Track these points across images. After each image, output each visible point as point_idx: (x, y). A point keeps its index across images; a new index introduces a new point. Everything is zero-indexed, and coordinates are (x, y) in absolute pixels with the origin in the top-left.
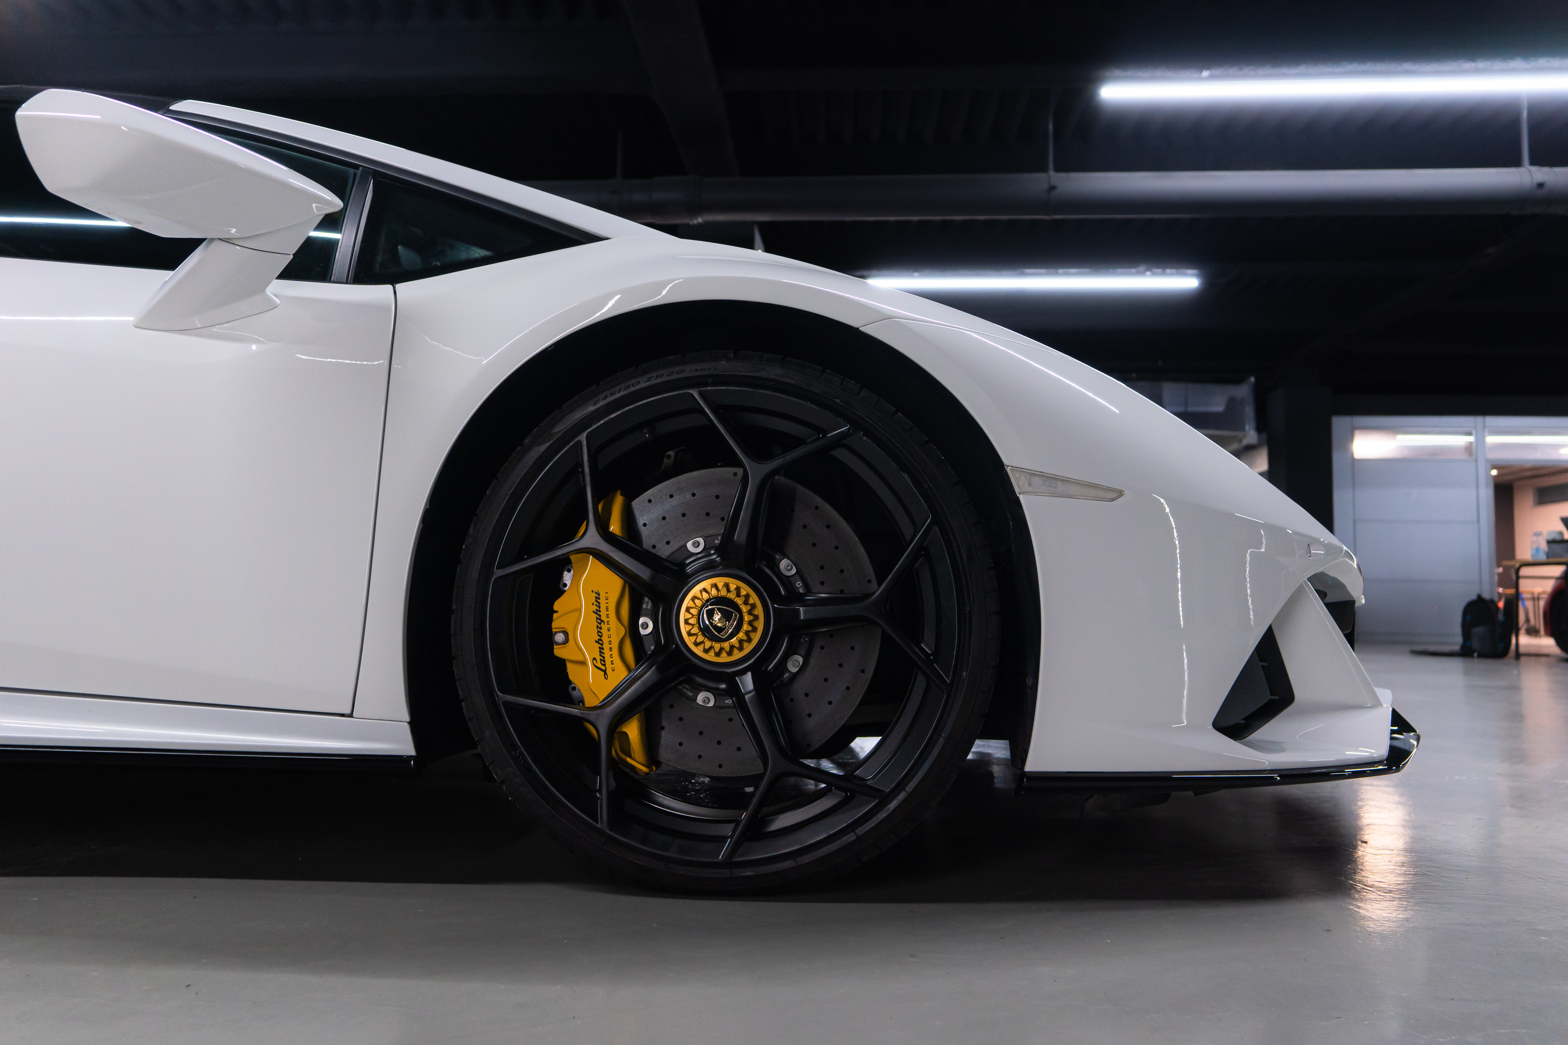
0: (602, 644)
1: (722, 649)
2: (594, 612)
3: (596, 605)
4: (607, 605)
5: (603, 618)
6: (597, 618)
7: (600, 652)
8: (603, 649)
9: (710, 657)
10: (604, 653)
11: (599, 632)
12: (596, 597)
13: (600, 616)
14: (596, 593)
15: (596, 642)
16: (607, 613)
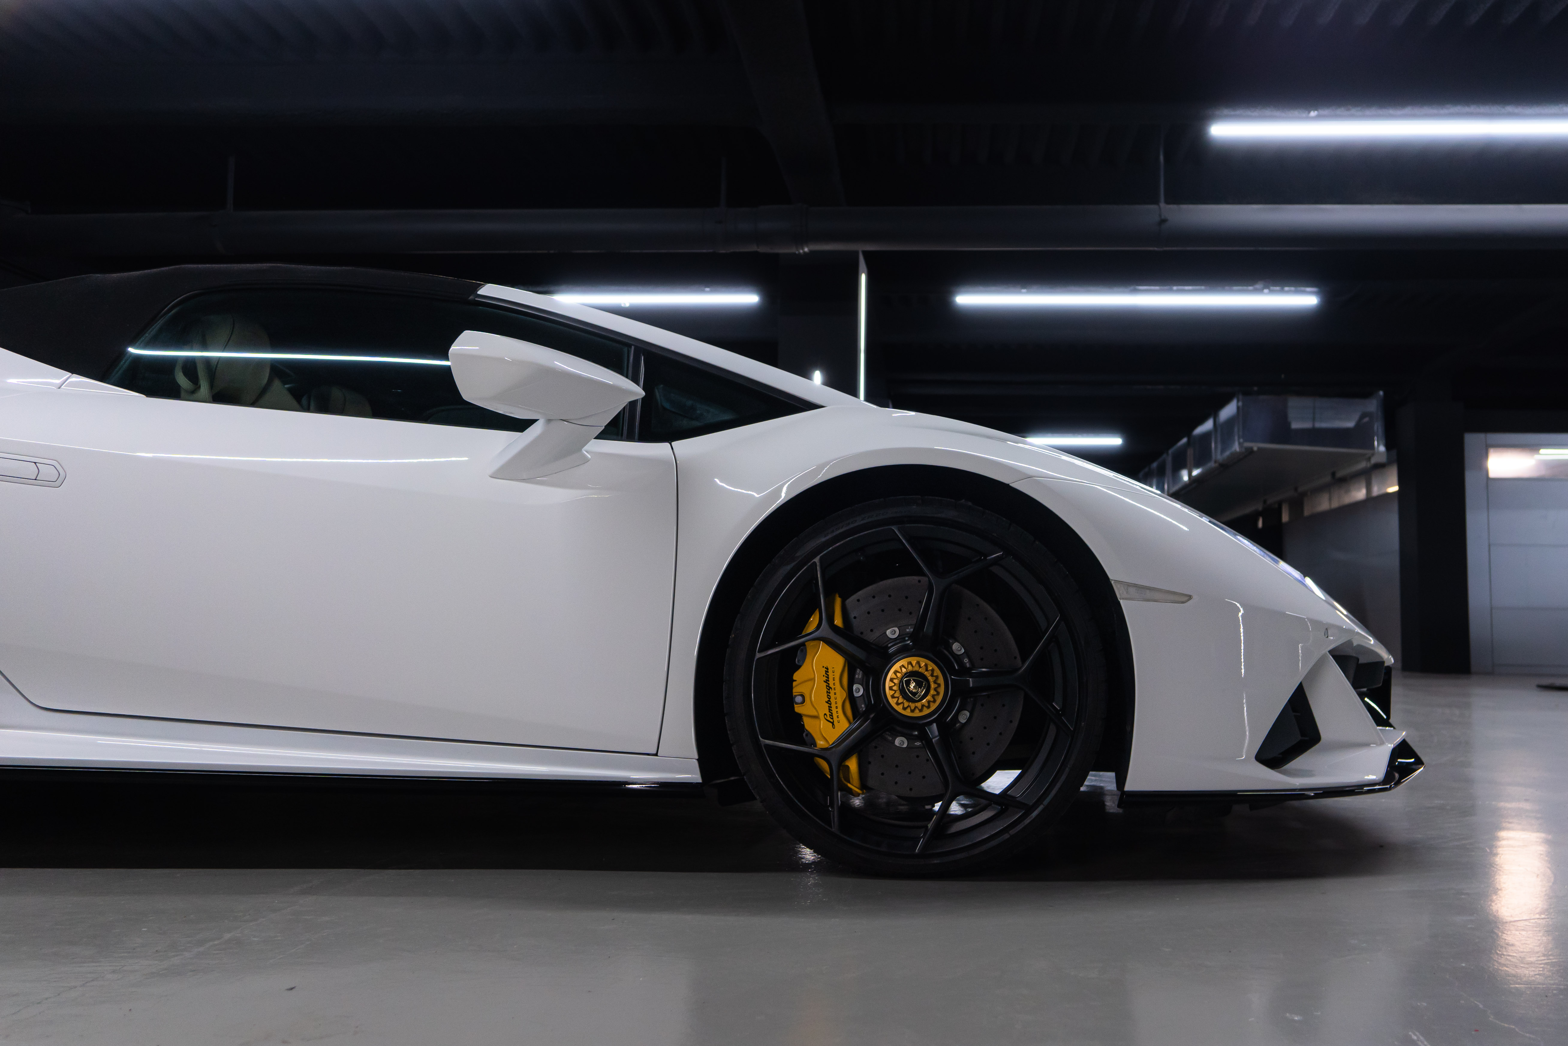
0: (830, 704)
1: (916, 707)
2: (824, 681)
3: (826, 677)
4: (834, 676)
5: (831, 685)
6: (827, 686)
7: (829, 709)
8: (831, 707)
9: (907, 713)
10: (832, 710)
11: (828, 695)
12: (826, 671)
13: (829, 684)
14: (826, 668)
15: (826, 702)
16: (834, 682)
